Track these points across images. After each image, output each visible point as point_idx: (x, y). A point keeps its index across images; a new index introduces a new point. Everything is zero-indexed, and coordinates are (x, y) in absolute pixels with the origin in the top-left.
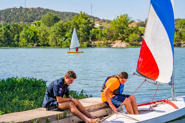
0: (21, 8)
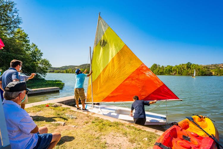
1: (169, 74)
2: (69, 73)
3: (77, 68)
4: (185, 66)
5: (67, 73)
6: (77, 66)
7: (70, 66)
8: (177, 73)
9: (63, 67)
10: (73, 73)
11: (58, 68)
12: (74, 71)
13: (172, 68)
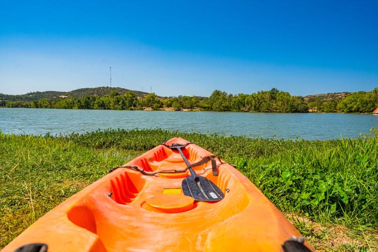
0: (108, 87)
1: (239, 110)
2: (41, 107)
3: (63, 97)
4: (267, 96)
5: (37, 107)
6: (64, 93)
7: (47, 92)
8: (253, 108)
9: (29, 94)
10: (51, 108)
11: (18, 97)
12: (53, 102)
13: (245, 99)
